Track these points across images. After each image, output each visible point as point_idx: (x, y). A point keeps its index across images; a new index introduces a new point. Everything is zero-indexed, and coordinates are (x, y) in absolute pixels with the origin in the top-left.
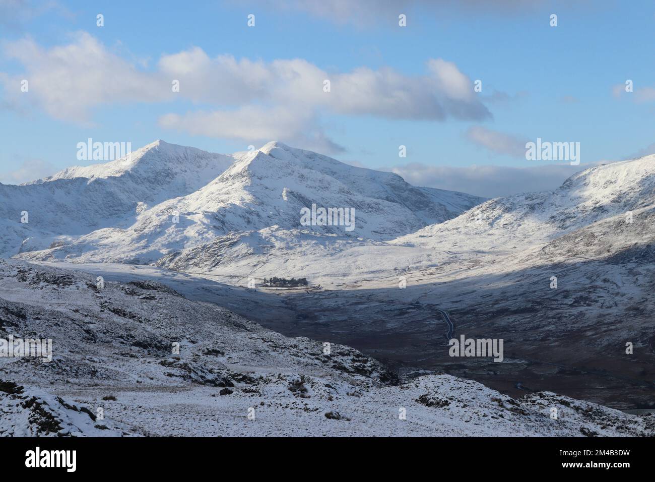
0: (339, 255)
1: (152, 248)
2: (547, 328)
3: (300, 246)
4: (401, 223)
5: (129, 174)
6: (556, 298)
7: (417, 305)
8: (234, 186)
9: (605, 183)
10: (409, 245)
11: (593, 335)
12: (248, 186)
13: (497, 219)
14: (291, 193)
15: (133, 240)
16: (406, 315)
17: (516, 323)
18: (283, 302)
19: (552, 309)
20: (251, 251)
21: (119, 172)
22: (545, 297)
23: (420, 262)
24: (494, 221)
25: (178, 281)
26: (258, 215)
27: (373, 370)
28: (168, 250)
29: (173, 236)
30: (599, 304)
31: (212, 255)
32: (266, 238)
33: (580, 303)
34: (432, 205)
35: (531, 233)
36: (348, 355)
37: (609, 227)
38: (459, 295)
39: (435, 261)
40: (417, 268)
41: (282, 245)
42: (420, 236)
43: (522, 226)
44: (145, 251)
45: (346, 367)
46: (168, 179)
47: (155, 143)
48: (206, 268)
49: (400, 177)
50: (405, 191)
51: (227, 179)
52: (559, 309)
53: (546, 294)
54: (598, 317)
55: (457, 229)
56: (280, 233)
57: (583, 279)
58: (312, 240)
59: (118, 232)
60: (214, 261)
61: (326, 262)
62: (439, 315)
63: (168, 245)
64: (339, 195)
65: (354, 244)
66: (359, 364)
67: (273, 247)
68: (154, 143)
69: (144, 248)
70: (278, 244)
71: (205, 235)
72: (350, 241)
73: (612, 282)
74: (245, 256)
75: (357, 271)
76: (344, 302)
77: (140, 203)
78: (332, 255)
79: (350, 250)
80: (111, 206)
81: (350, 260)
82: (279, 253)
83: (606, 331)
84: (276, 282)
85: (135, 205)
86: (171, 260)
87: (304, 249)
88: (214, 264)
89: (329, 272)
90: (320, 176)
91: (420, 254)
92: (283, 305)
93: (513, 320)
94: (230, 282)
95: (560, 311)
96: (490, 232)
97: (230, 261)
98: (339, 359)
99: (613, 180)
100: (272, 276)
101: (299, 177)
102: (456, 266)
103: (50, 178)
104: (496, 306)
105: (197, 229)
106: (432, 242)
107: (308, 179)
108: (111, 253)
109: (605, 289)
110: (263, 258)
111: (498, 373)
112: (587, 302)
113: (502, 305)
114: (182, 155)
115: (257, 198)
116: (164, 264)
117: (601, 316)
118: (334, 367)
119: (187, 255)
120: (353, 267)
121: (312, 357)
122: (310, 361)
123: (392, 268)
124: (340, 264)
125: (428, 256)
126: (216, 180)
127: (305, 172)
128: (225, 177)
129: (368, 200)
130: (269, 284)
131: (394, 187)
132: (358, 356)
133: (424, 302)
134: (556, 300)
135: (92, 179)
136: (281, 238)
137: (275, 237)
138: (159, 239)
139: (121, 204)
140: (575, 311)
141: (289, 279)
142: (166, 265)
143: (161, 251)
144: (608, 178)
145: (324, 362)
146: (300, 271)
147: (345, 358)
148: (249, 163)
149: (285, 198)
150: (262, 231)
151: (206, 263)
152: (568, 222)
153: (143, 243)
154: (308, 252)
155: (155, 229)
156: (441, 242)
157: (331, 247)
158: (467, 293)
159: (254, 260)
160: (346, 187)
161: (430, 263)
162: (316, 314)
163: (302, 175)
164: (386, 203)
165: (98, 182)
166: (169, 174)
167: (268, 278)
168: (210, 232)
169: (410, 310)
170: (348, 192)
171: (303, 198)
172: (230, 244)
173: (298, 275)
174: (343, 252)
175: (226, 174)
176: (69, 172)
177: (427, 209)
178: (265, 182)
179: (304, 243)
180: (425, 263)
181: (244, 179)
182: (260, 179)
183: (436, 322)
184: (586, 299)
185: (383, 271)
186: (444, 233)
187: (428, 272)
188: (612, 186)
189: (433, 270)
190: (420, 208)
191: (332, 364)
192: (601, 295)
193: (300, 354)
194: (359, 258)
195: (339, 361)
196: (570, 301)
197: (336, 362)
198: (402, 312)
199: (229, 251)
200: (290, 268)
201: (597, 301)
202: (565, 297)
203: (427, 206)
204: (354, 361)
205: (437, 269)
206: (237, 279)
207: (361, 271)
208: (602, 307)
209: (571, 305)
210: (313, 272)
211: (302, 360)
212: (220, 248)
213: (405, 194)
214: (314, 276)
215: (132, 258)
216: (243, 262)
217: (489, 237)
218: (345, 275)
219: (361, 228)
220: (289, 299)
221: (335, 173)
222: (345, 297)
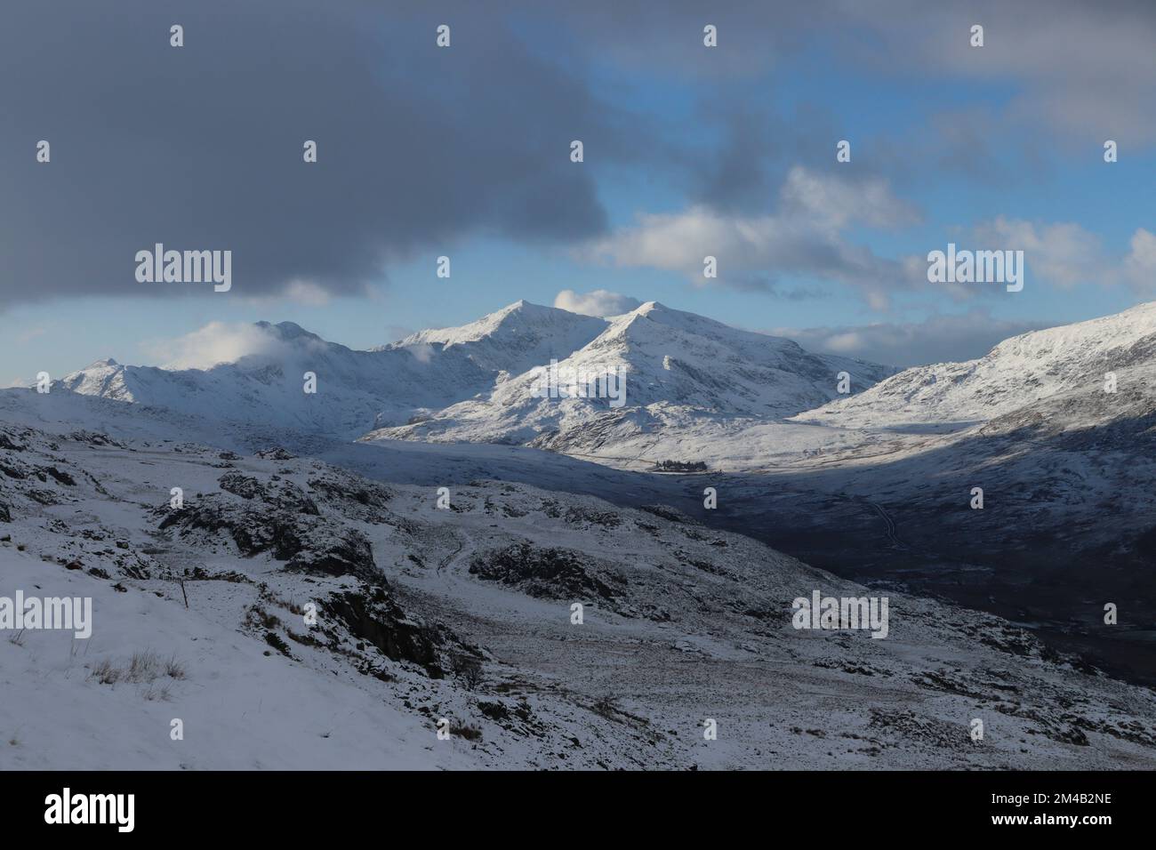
0: (738, 435)
1: (524, 424)
2: (1008, 528)
3: (695, 424)
4: (799, 395)
5: (489, 339)
6: (1010, 491)
7: (842, 497)
8: (609, 354)
9: (1039, 353)
10: (815, 423)
11: (1064, 538)
12: (625, 354)
13: (914, 393)
14: (674, 361)
15: (502, 415)
16: (833, 509)
17: (968, 521)
18: (685, 490)
19: (1008, 505)
20: (639, 430)
21: (477, 336)
22: (997, 490)
23: (833, 443)
24: (911, 395)
25: (565, 466)
26: (639, 387)
27: (1031, 645)
28: (542, 427)
29: (547, 410)
30: (1063, 499)
31: (595, 434)
32: (655, 415)
33: (1039, 498)
34: (831, 374)
35: (955, 410)
36: (996, 626)
37: (1058, 406)
38: (890, 485)
39: (850, 443)
40: (829, 451)
41: (675, 423)
42: (827, 413)
43: (944, 401)
44: (516, 428)
45: (998, 641)
46: (532, 345)
47: (519, 304)
48: (589, 449)
49: (794, 343)
50: (800, 358)
51: (601, 345)
52: (1016, 505)
53: (997, 487)
54: (1067, 515)
55: (869, 404)
56: (671, 409)
57: (1037, 469)
58: (708, 417)
59: (482, 404)
60: (598, 441)
61: (725, 442)
62: (872, 510)
63: (541, 422)
64: (727, 364)
65: (755, 423)
66: (1013, 638)
67: (664, 425)
68: (517, 303)
69: (516, 423)
70: (668, 422)
71: (582, 410)
72: (751, 419)
73: (1074, 473)
74: (633, 435)
75: (761, 454)
76: (756, 491)
77: (502, 372)
78: (731, 435)
79: (751, 430)
80: (469, 375)
81: (753, 441)
82: (671, 432)
83: (1080, 533)
84: (669, 464)
85: (496, 374)
86: (548, 440)
87: (699, 428)
88: (597, 445)
89: (730, 455)
90: (706, 342)
91: (831, 434)
92: (687, 495)
93: (963, 517)
94: (617, 465)
95: (1019, 507)
96: (908, 408)
97: (616, 441)
98: (987, 631)
99: (1048, 349)
100: (666, 459)
101: (683, 343)
102: (874, 449)
103: (400, 343)
104: (939, 500)
105: (572, 403)
106: (841, 419)
107: (692, 345)
108: (478, 430)
109: (1067, 481)
110: (653, 438)
111: (963, 583)
112: (1048, 497)
113: (946, 498)
114: (547, 317)
115: (635, 367)
116: (540, 443)
117: (1068, 514)
118: (983, 641)
119: (567, 434)
120: (756, 449)
121: (954, 628)
122: (952, 634)
123: (802, 451)
124: (741, 446)
125: (842, 436)
126: (589, 346)
127: (689, 337)
128: (599, 342)
129: (761, 369)
130: (662, 468)
131: (787, 354)
132: (1008, 627)
133: (850, 493)
134: (1012, 494)
135: (449, 345)
136: (673, 415)
137: (666, 414)
138: (531, 414)
139: (481, 373)
140: (1038, 507)
141: (684, 462)
142: (543, 445)
143: (534, 428)
144: (1042, 347)
145: (969, 635)
146: (696, 454)
147: (994, 630)
148: (626, 327)
149: (667, 367)
150: (649, 407)
151: (588, 443)
152: (997, 398)
153: (513, 418)
154: (704, 431)
155: (526, 403)
156: (851, 419)
157: (730, 426)
158: (899, 483)
159: (642, 440)
160: (735, 354)
161: (843, 445)
162: (727, 505)
163: (687, 341)
164: (781, 372)
165: (456, 347)
166: (533, 339)
167: (661, 462)
168: (588, 407)
169: (836, 503)
170: (738, 361)
171: (687, 367)
172: (616, 422)
173: (694, 457)
174: (744, 431)
175: (600, 339)
176: (421, 336)
177: (826, 379)
178: (644, 349)
179: (698, 421)
180: (838, 445)
181: (620, 345)
182: (639, 345)
183: (870, 517)
184: (1046, 493)
185: (791, 454)
186: (854, 409)
187: (844, 455)
188: (1047, 355)
189: (849, 453)
190: (817, 378)
191: (980, 638)
192: (1065, 488)
193: (938, 625)
194: (763, 438)
195: (988, 633)
196: (1027, 496)
197: (984, 635)
198: (827, 505)
199: (614, 429)
200: (685, 449)
201: (1060, 496)
202: (1022, 490)
203: (825, 375)
204: (1003, 632)
205: (853, 452)
206: (624, 462)
207: (766, 453)
208: (1067, 503)
209: (1029, 500)
210: (712, 454)
211: (943, 632)
212: (603, 426)
213: (800, 363)
214: (713, 458)
215: (502, 437)
216: (630, 443)
217: (907, 413)
218: (748, 458)
219: (753, 401)
220: (693, 488)
221: (720, 338)
222: (756, 486)
